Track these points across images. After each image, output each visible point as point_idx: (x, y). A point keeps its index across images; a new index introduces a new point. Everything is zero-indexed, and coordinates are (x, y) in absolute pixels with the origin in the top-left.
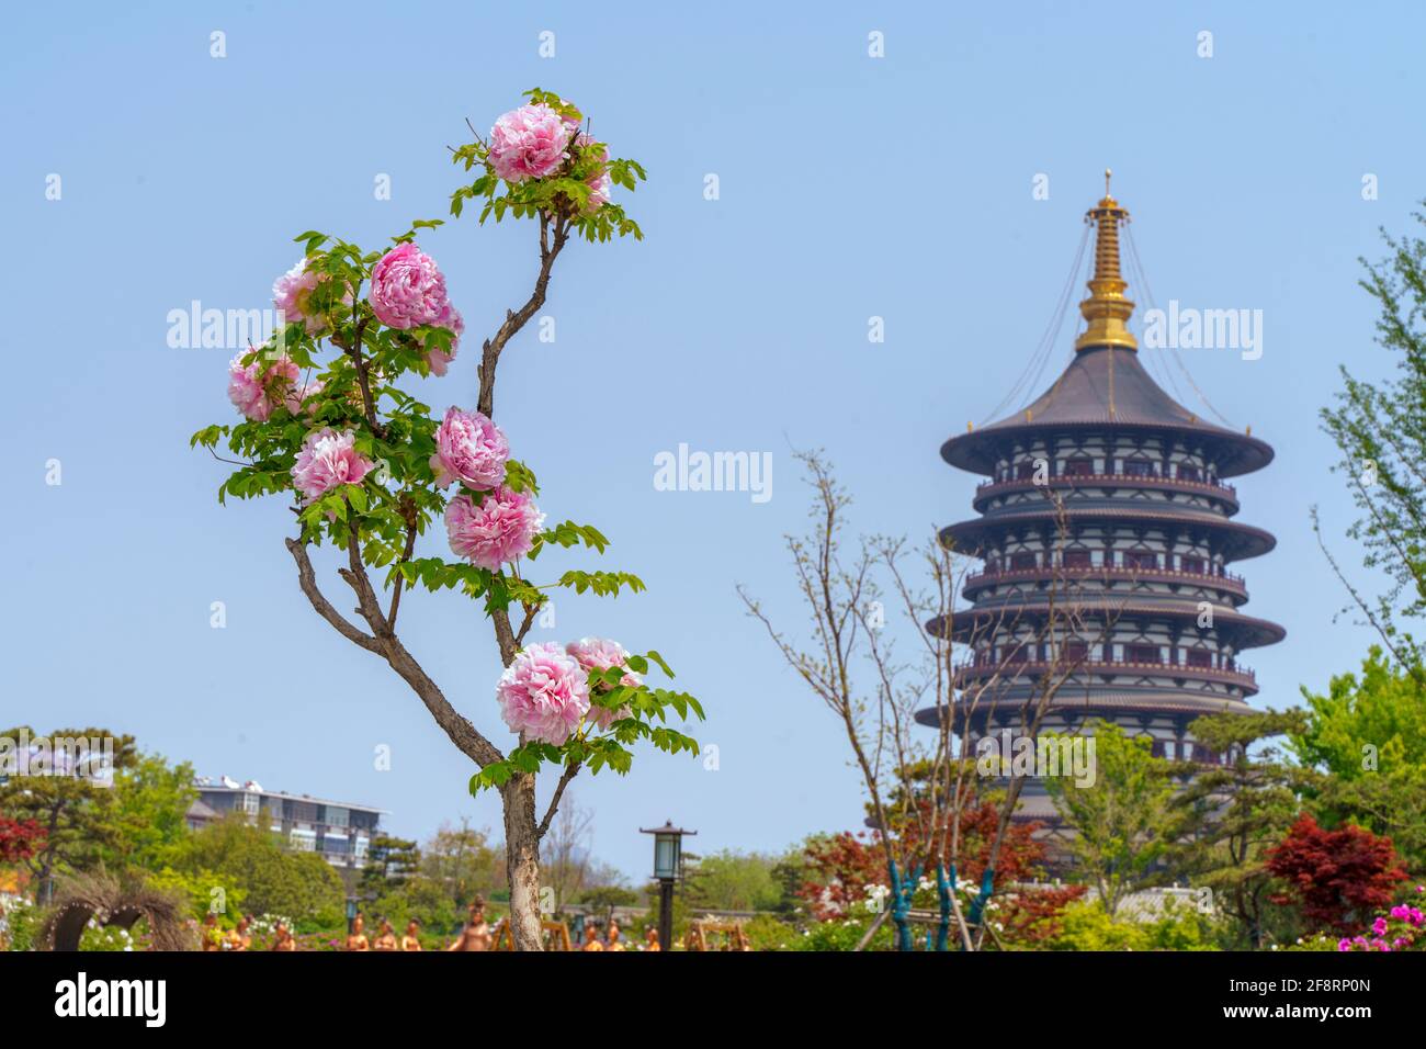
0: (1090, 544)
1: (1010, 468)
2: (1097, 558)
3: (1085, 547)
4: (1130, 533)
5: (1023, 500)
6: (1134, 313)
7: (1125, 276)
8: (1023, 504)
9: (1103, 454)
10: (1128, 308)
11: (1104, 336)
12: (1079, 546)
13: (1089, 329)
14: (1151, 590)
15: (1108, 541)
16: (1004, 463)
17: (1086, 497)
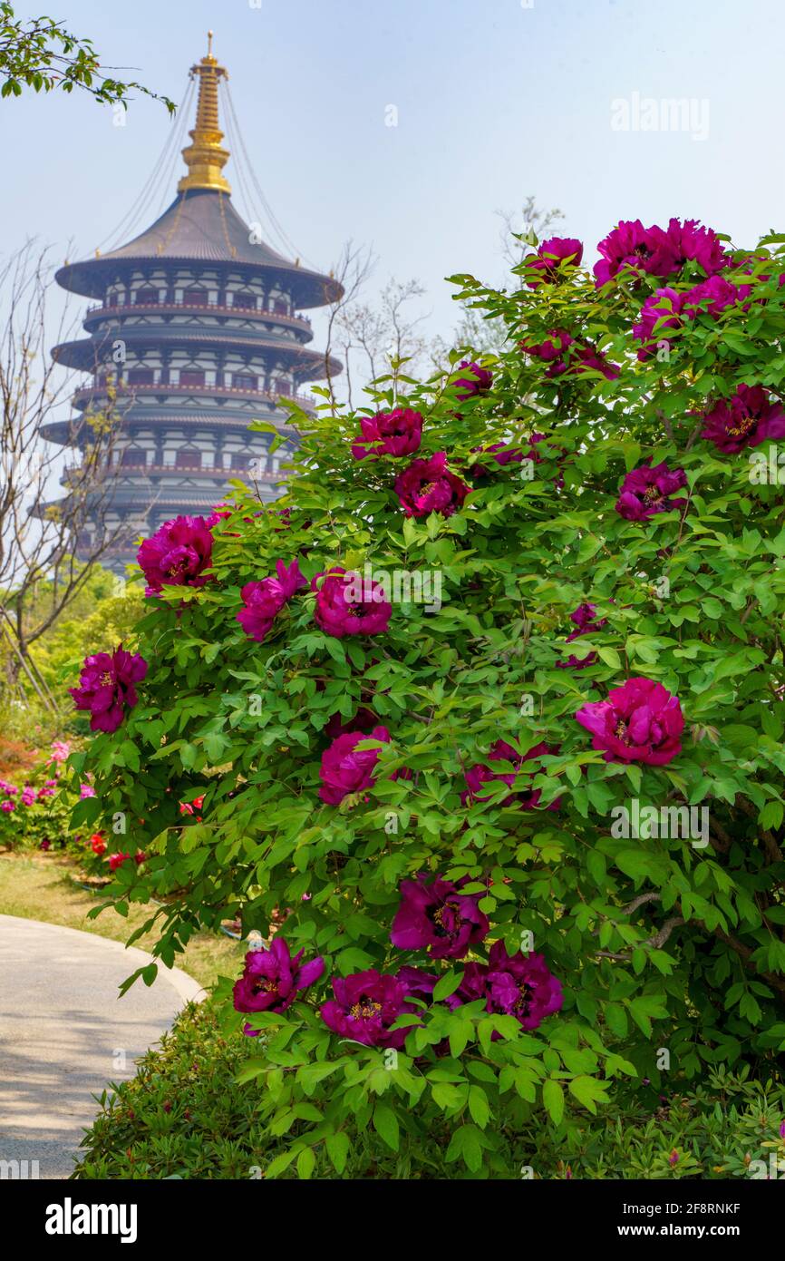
0: (205, 365)
1: (128, 293)
2: (210, 378)
3: (200, 367)
4: (238, 358)
5: (142, 322)
6: (230, 160)
7: (222, 127)
8: (144, 326)
9: (217, 287)
10: (225, 157)
11: (207, 181)
12: (195, 367)
13: (191, 173)
14: (255, 408)
15: (220, 363)
16: (121, 287)
17: (202, 323)
